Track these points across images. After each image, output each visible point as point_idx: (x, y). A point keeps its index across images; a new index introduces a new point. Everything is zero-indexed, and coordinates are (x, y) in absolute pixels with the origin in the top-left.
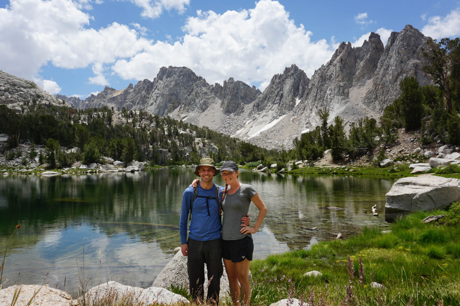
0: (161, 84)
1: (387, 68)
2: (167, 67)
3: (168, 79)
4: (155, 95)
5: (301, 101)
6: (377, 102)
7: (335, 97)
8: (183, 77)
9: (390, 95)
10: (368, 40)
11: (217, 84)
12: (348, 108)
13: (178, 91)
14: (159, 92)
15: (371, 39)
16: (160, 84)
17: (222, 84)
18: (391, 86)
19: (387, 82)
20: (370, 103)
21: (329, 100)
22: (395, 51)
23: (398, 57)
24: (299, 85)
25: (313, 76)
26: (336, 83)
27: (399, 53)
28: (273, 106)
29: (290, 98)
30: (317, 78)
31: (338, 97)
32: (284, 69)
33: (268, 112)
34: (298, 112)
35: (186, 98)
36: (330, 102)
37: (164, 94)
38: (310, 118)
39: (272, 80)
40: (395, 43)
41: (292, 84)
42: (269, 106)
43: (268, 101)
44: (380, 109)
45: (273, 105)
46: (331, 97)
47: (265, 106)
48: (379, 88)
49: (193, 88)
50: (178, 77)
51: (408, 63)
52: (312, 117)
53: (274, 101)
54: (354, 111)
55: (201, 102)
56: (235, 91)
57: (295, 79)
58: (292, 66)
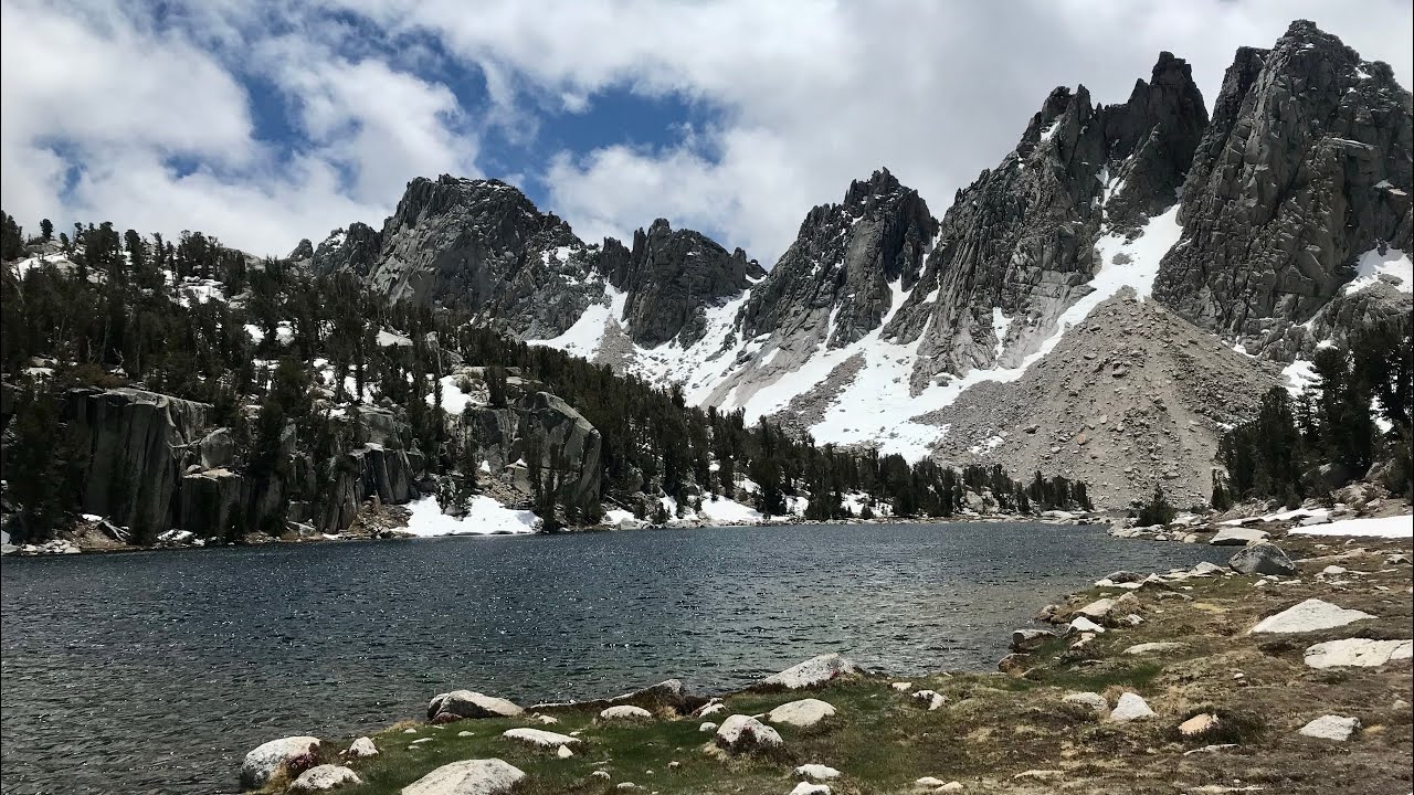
0: (409, 238)
1: (1236, 169)
2: (434, 179)
3: (436, 221)
4: (387, 276)
5: (912, 296)
6: (1206, 293)
7: (1046, 273)
8: (491, 213)
9: (1256, 265)
10: (1148, 80)
11: (609, 243)
12: (1097, 315)
13: (471, 262)
14: (400, 265)
15: (1162, 77)
16: (405, 236)
17: (628, 243)
18: (1258, 234)
19: (1239, 219)
20: (1179, 295)
21: (1022, 287)
22: (1261, 106)
23: (1275, 128)
24: (904, 242)
25: (950, 211)
26: (1044, 224)
27: (1277, 116)
28: (808, 315)
29: (871, 285)
30: (966, 215)
31: (1054, 274)
32: (848, 187)
33: (794, 337)
34: (905, 332)
35: (500, 289)
36: (1028, 292)
37: (419, 273)
38: (952, 354)
39: (805, 225)
40: (1260, 82)
41: (879, 237)
42: (796, 313)
43: (792, 297)
44: (1219, 319)
45: (808, 311)
46: (1030, 276)
47: (780, 315)
48: (1209, 239)
49: (525, 254)
50: (470, 212)
51: (1316, 151)
52: (961, 350)
53: (814, 298)
54: (1122, 322)
55: (552, 302)
56: (673, 267)
57: (887, 221)
58: (876, 175)
